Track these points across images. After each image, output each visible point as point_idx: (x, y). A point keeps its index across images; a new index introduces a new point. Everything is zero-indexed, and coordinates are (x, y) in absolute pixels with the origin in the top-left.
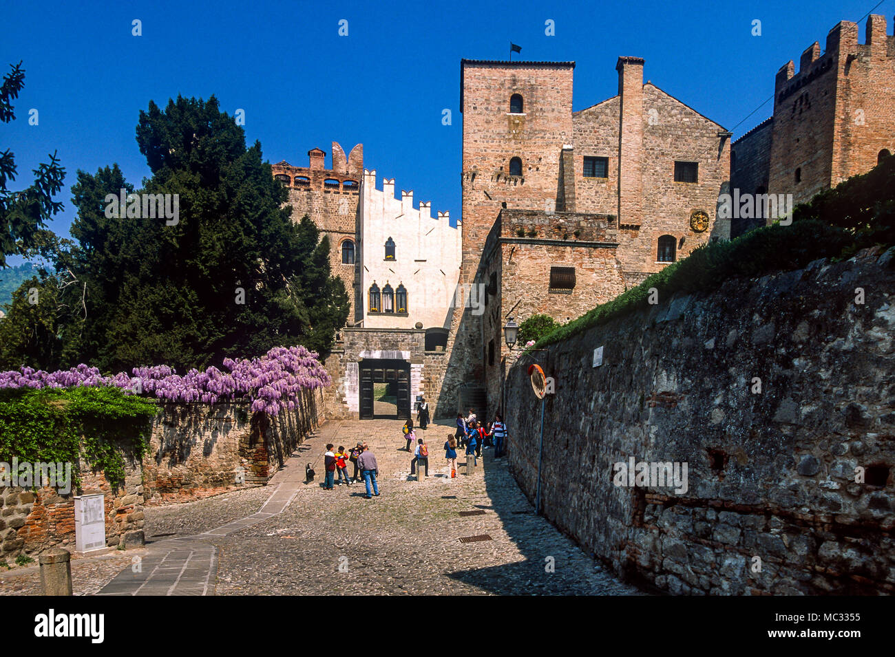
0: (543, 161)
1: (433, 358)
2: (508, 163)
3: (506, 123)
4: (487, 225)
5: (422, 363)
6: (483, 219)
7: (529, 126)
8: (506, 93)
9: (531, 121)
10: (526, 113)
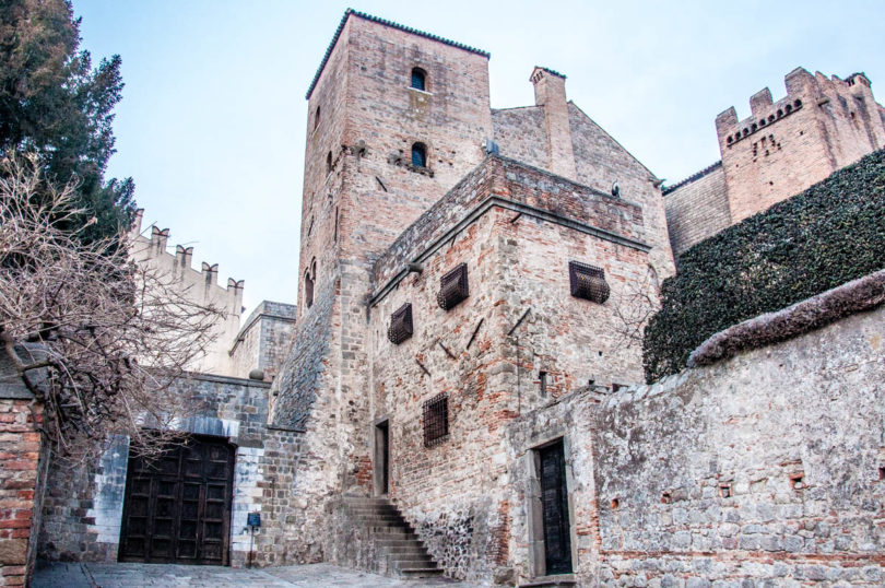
0: (457, 157)
1: (283, 440)
2: (410, 148)
3: (407, 97)
4: (380, 226)
5: (261, 445)
6: (373, 216)
7: (437, 109)
8: (407, 64)
9: (439, 104)
10: (431, 92)
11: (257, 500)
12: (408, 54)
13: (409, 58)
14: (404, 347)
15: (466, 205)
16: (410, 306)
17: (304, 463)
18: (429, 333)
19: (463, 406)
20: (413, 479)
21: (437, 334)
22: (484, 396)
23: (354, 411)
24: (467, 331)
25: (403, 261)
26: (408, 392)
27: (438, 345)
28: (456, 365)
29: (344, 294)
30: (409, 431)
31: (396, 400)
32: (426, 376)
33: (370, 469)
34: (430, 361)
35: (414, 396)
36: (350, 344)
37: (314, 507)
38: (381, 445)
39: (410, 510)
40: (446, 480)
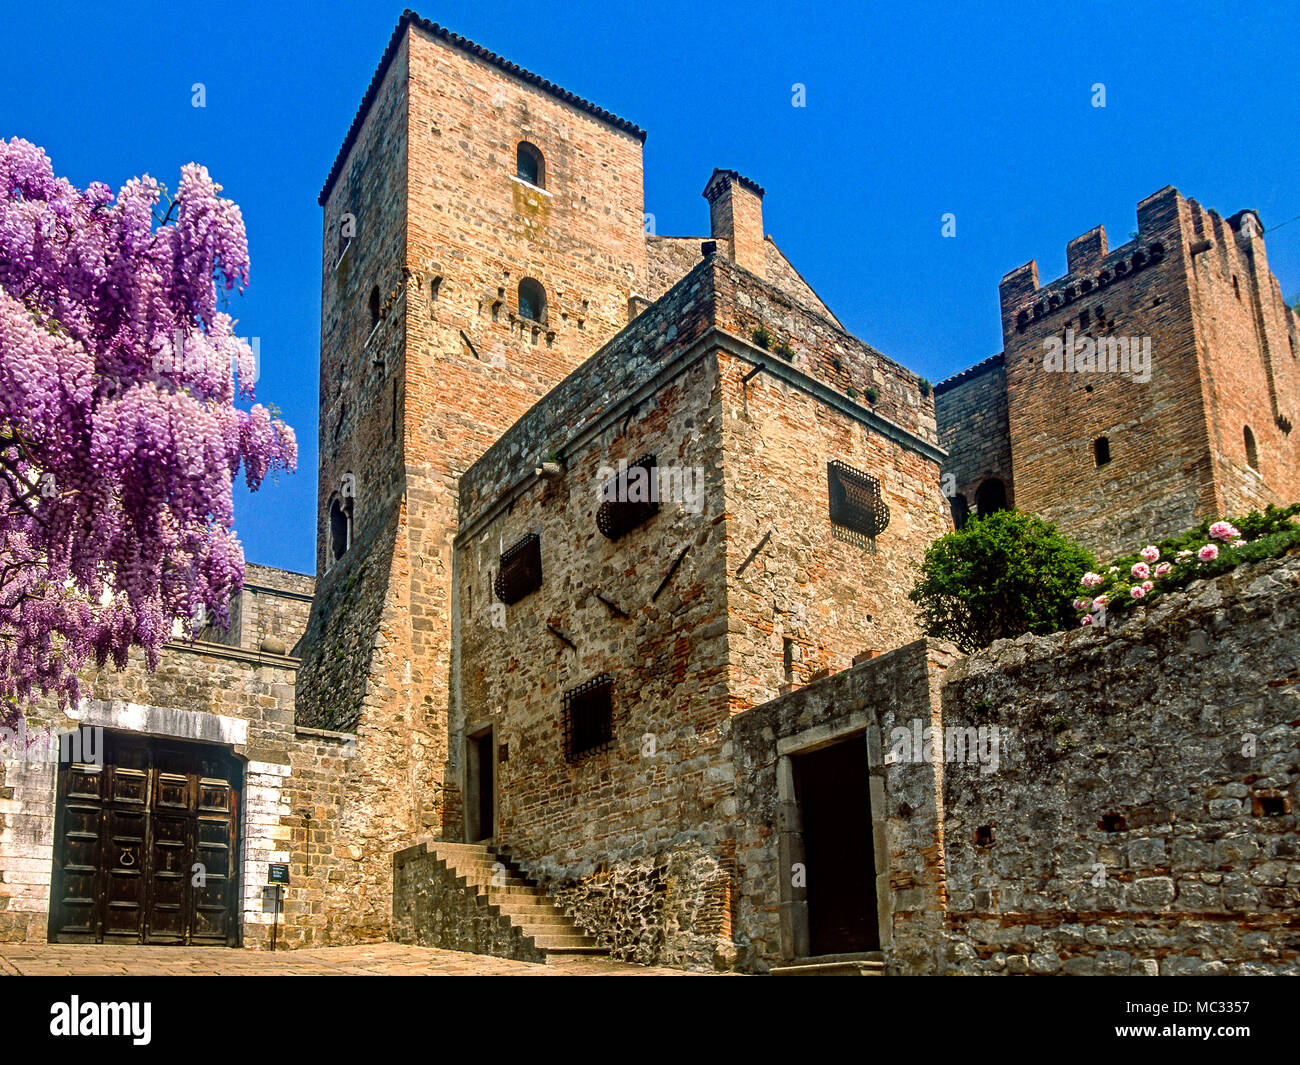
0: (591, 311)
1: (321, 752)
2: (516, 286)
3: (510, 195)
4: (468, 416)
5: (286, 760)
6: (457, 398)
7: (559, 222)
8: (509, 133)
9: (563, 213)
10: (551, 192)
11: (281, 845)
12: (510, 116)
13: (513, 123)
14: (524, 608)
15: (653, 354)
16: (537, 538)
17: (357, 789)
18: (574, 581)
19: (644, 694)
20: (540, 814)
21: (589, 581)
22: (688, 676)
23: (432, 712)
24: (650, 571)
25: (520, 466)
26: (531, 679)
27: (592, 600)
28: (629, 631)
29: (413, 523)
30: (533, 741)
31: (508, 695)
32: (568, 652)
33: (459, 802)
34: (576, 626)
35: (543, 686)
36: (423, 606)
37: (374, 858)
38: (475, 766)
39: (535, 863)
40: (605, 812)
